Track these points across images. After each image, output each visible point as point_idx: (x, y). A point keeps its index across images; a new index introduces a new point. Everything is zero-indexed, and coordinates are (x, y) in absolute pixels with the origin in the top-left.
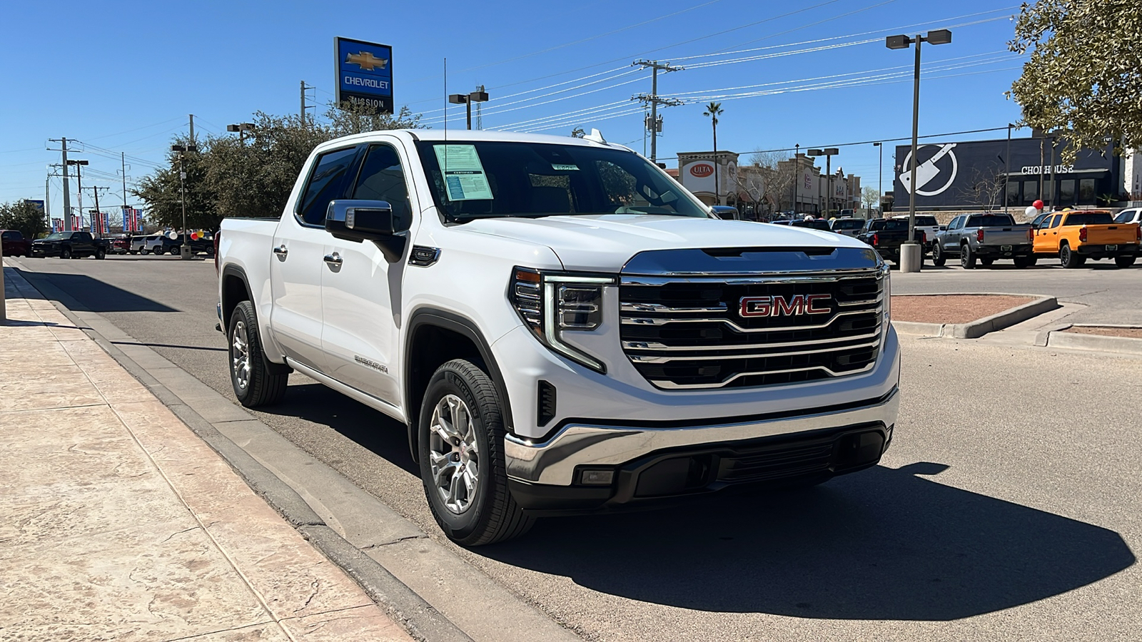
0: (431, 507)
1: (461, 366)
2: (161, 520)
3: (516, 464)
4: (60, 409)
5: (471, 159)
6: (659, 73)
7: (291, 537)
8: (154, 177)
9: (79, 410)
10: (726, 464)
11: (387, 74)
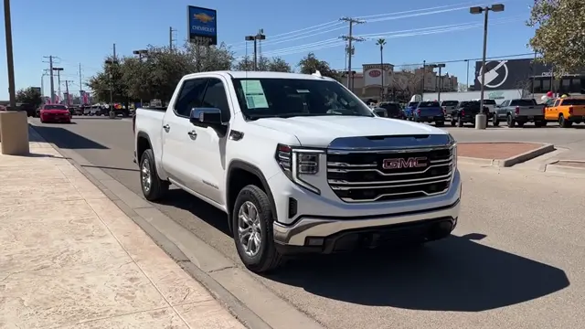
0: (239, 253)
1: (253, 188)
2: (116, 258)
3: (278, 234)
4: (62, 201)
5: (258, 87)
6: (353, 24)
7: (176, 267)
8: (96, 76)
9: (71, 202)
10: (376, 236)
11: (214, 24)
